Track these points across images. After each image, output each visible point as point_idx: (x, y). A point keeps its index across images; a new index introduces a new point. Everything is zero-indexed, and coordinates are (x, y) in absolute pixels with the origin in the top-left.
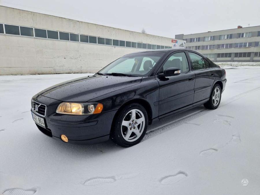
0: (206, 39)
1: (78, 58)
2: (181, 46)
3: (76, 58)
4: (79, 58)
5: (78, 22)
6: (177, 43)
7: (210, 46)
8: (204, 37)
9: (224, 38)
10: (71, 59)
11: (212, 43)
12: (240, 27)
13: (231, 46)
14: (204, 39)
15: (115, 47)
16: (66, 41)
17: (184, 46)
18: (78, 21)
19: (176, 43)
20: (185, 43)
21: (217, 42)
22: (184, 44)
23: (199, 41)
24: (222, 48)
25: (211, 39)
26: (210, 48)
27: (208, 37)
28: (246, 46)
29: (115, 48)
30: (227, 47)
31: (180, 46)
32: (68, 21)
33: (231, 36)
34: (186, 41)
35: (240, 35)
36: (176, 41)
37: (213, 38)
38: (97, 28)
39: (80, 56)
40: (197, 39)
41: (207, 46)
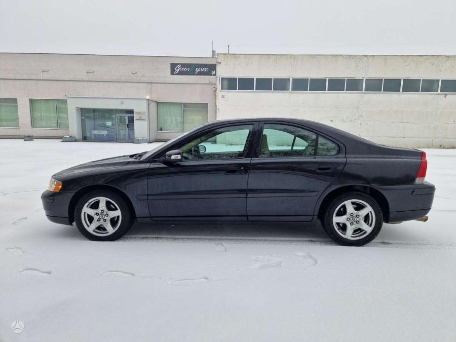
1: (355, 119)
3: (351, 121)
4: (358, 119)
5: (366, 58)
10: (342, 122)
15: (446, 95)
16: (338, 93)
18: (366, 56)
29: (445, 97)
32: (346, 58)
38: (405, 61)
39: (361, 115)
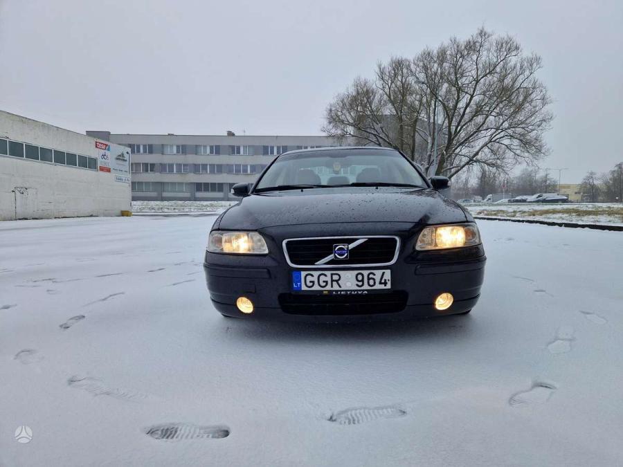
0: (168, 150)
2: (120, 159)
6: (109, 150)
7: (179, 165)
8: (162, 145)
9: (205, 152)
11: (181, 159)
12: (231, 134)
13: (219, 169)
14: (162, 149)
17: (126, 161)
19: (106, 151)
20: (127, 153)
21: (191, 159)
22: (126, 155)
23: (151, 152)
24: (204, 171)
25: (178, 152)
26: (179, 171)
27: (171, 146)
28: (246, 171)
30: (212, 172)
31: (117, 159)
33: (217, 150)
34: (130, 149)
35: (234, 150)
36: (106, 145)
37: (183, 149)
40: (145, 146)
41: (171, 166)
